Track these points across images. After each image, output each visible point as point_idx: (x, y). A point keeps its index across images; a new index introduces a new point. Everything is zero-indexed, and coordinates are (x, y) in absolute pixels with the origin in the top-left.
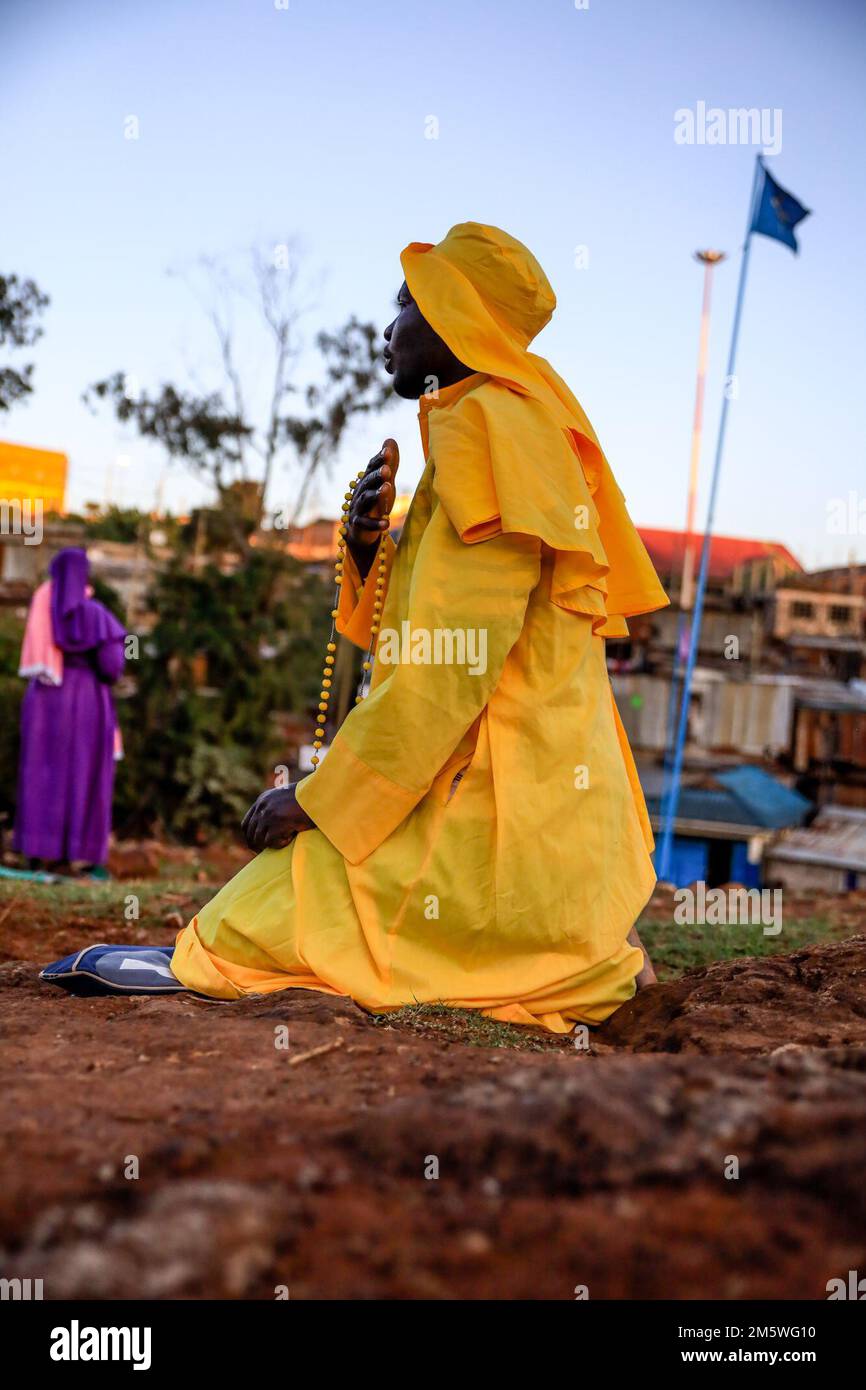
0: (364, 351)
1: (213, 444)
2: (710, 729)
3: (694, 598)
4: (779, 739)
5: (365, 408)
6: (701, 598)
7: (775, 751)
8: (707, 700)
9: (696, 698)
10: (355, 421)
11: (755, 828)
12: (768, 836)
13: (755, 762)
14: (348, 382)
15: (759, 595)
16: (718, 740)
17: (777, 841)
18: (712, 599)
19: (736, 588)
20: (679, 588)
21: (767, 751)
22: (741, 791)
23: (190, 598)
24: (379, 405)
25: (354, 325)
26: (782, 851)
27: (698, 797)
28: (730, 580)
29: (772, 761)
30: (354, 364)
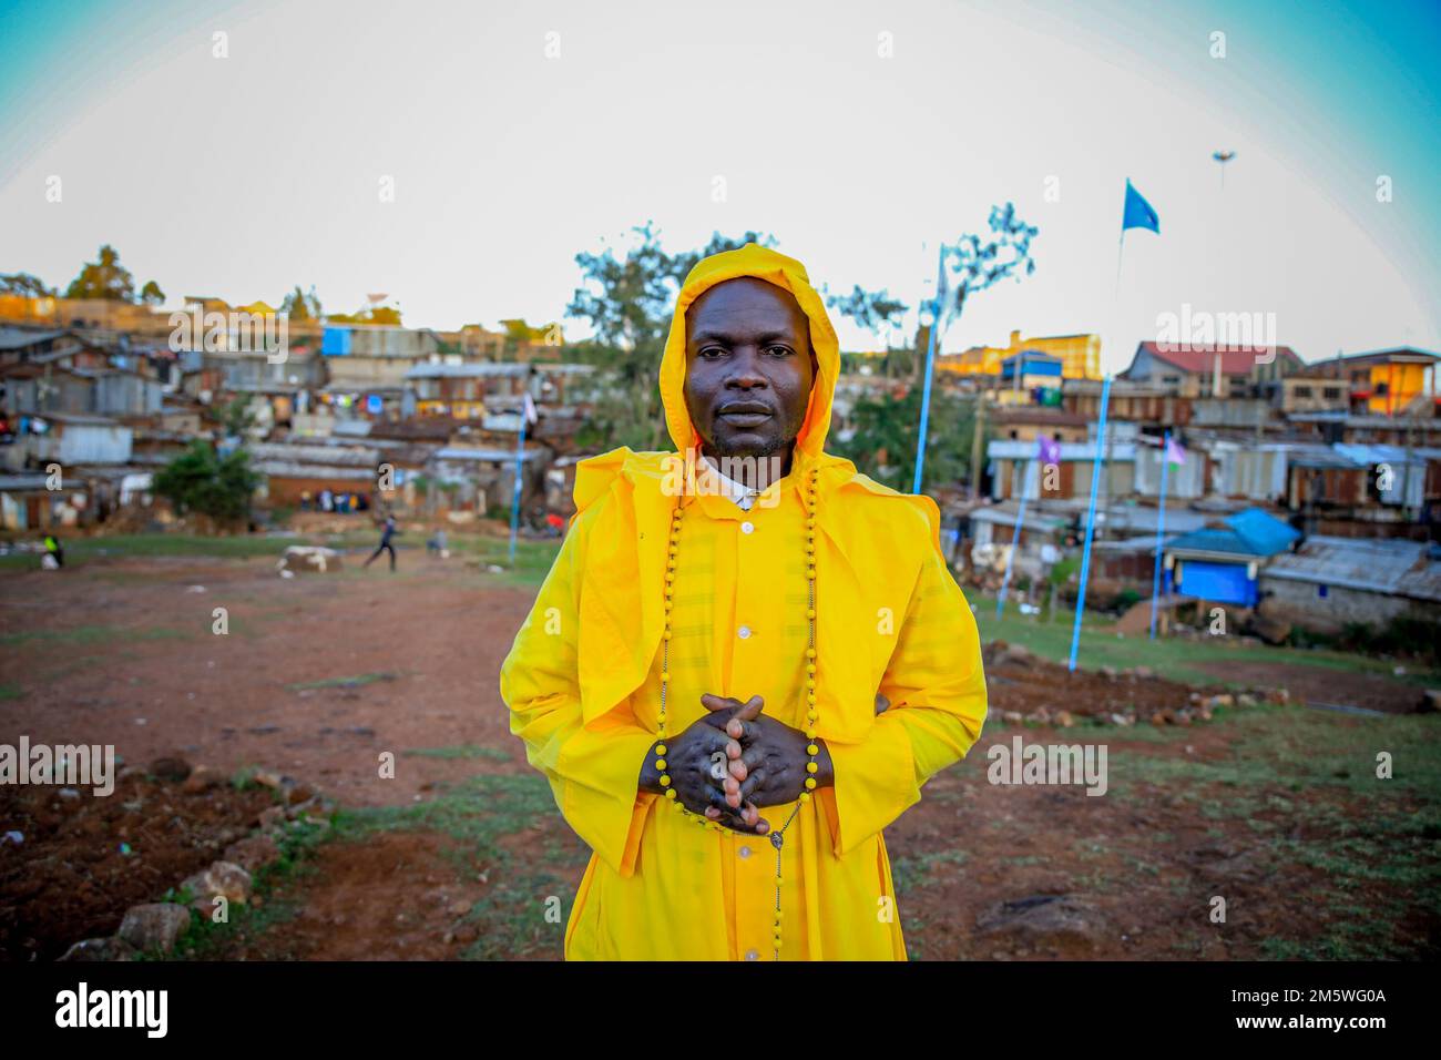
0: (972, 252)
1: (885, 316)
2: (1226, 484)
3: (1223, 389)
4: (1278, 487)
5: (977, 288)
6: (1229, 387)
7: (1275, 497)
8: (1224, 464)
9: (1216, 463)
10: (971, 297)
11: (1251, 556)
12: (1263, 561)
13: (1258, 505)
14: (965, 273)
15: (1271, 383)
16: (1233, 490)
17: (1270, 561)
18: (1236, 388)
19: (1254, 380)
20: (1211, 381)
21: (1269, 497)
22: (1242, 530)
23: (873, 416)
24: (986, 286)
25: (964, 237)
26: (1272, 571)
27: (1212, 534)
28: (1250, 375)
29: (1272, 503)
30: (966, 262)
